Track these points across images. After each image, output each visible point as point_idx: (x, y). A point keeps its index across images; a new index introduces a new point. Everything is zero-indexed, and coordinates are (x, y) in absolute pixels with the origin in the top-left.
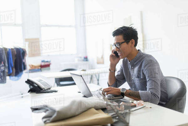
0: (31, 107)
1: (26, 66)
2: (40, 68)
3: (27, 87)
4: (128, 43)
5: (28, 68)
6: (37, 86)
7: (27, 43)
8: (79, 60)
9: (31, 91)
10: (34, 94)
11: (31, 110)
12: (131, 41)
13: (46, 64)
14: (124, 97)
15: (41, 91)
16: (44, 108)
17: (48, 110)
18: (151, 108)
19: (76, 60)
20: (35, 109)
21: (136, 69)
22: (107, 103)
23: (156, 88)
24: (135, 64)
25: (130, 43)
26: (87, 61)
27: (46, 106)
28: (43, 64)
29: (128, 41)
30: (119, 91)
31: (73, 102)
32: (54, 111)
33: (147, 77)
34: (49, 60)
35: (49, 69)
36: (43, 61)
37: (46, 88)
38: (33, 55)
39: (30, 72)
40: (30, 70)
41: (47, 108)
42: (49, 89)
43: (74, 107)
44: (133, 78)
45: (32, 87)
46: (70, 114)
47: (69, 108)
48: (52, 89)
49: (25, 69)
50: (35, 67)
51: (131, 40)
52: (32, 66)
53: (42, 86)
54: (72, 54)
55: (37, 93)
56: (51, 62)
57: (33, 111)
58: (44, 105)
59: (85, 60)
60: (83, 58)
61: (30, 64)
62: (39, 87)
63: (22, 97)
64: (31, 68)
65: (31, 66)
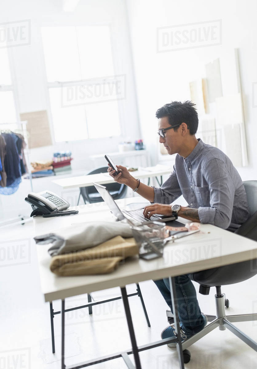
0: (34, 237)
1: (26, 165)
2: (51, 168)
3: (29, 208)
4: (176, 128)
5: (30, 169)
6: (44, 205)
7: (25, 123)
8: (125, 149)
9: (35, 214)
10: (41, 219)
11: (34, 242)
12: (181, 127)
13: (63, 159)
14: (177, 218)
15: (52, 213)
16: (51, 237)
17: (55, 240)
18: (209, 233)
19: (121, 147)
20: (40, 240)
21: (195, 171)
22: (133, 227)
23: (224, 204)
24: (192, 163)
25: (180, 129)
26: (142, 149)
27: (53, 235)
28: (57, 160)
29: (176, 125)
30: (170, 209)
31: (90, 229)
32: (62, 241)
33: (210, 187)
34: (67, 152)
35: (70, 169)
36: (57, 155)
37: (59, 208)
38: (37, 145)
39: (33, 178)
40: (33, 173)
41: (54, 238)
42: (66, 209)
43: (91, 235)
44: (192, 187)
45: (36, 207)
46: (84, 244)
47: (83, 236)
48: (70, 209)
49: (24, 172)
50: (43, 166)
51: (181, 124)
52: (37, 164)
53: (53, 205)
54: (111, 137)
55: (45, 217)
56: (72, 156)
57: (37, 243)
58: (50, 234)
59: (137, 147)
60: (133, 144)
61: (33, 162)
62: (47, 207)
63: (23, 224)
64: (35, 168)
65: (35, 166)
